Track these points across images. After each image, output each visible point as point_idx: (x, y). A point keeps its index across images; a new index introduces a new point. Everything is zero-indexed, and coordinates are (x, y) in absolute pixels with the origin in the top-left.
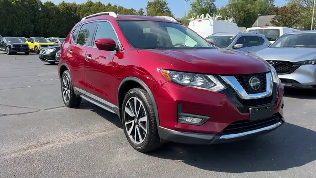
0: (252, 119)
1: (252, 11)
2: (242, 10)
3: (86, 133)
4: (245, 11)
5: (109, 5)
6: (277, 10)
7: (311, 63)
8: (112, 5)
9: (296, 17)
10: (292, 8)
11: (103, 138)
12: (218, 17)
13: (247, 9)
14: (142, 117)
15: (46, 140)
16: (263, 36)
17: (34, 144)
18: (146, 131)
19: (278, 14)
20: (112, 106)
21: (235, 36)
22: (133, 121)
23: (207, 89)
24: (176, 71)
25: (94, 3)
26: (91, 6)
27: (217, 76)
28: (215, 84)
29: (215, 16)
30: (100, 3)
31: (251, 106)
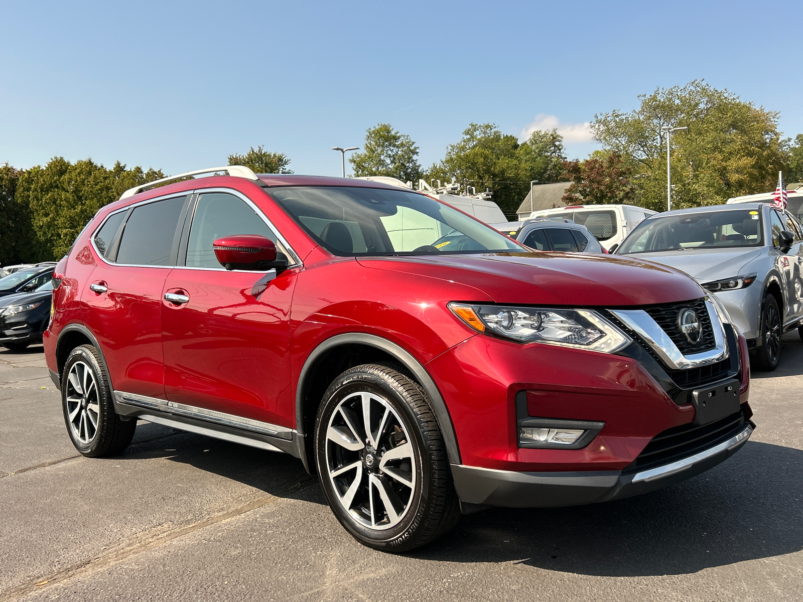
0: (703, 420)
1: (510, 174)
2: (488, 171)
3: (188, 522)
4: (495, 175)
5: (120, 169)
6: (575, 169)
7: (736, 284)
8: (127, 169)
9: (624, 185)
10: (611, 161)
11: (253, 530)
12: (449, 186)
13: (497, 170)
14: (388, 448)
15: (74, 555)
16: (583, 228)
17: (43, 569)
18: (412, 485)
19: (578, 179)
20: (274, 429)
21: (518, 232)
22: (358, 465)
23: (583, 347)
24: (493, 303)
25: (73, 162)
26: (62, 172)
27: (602, 310)
28: (601, 332)
29: (443, 185)
30: (90, 163)
31: (695, 385)
